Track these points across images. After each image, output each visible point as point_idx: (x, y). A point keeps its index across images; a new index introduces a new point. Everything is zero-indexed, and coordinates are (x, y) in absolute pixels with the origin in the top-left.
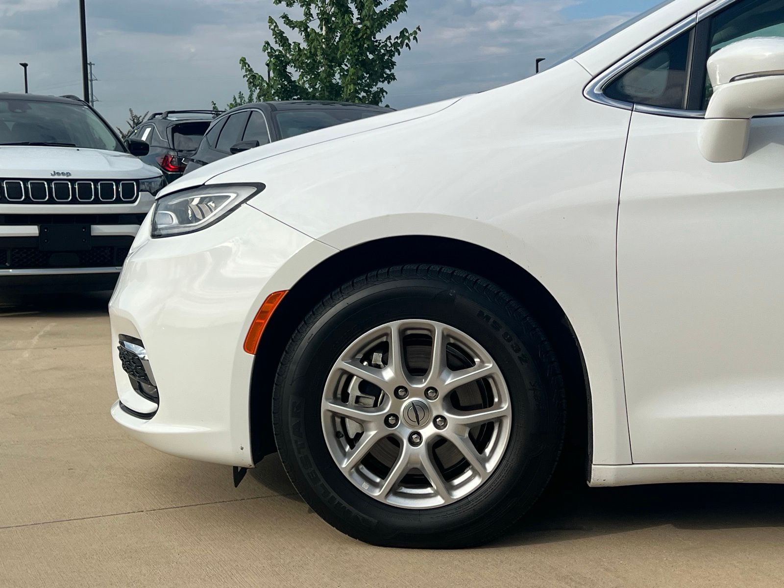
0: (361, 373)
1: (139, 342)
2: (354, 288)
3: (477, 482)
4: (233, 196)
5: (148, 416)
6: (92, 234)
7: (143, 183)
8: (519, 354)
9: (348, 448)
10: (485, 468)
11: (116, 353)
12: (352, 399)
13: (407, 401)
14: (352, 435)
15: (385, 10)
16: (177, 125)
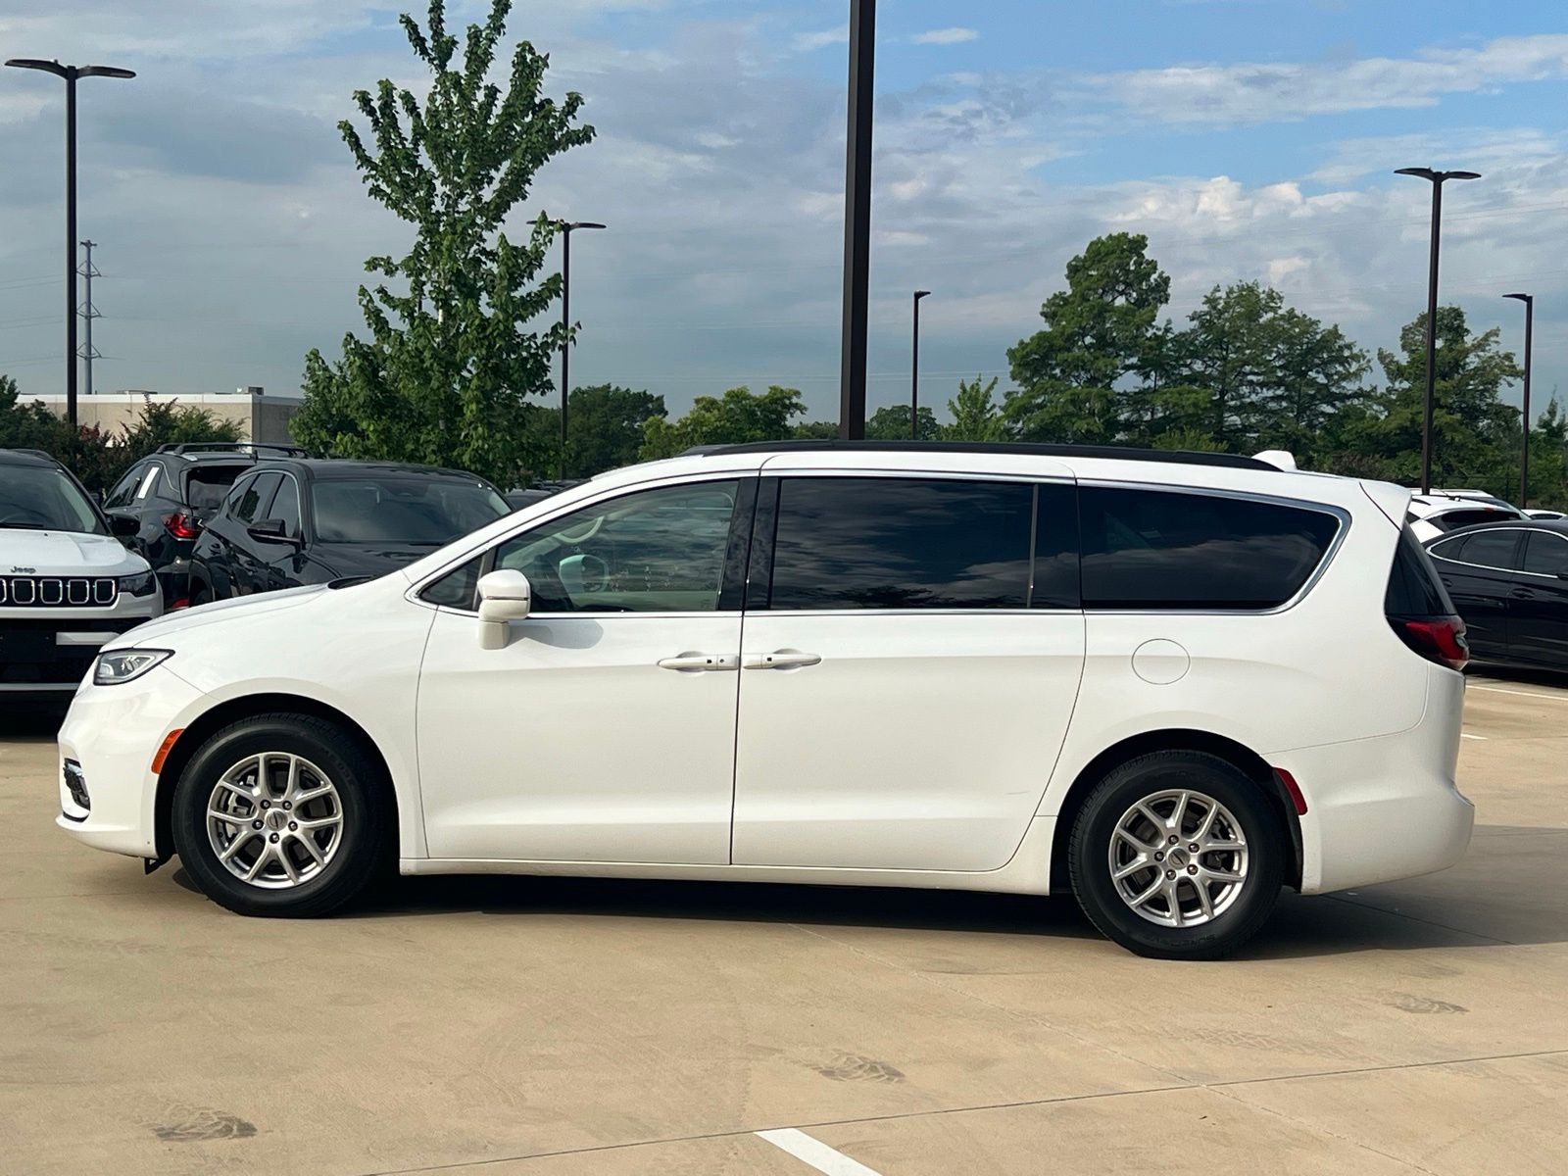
0: (238, 790)
1: (77, 764)
2: (234, 730)
3: (318, 870)
4: (152, 658)
5: (81, 820)
6: (58, 644)
7: (124, 581)
8: (349, 778)
9: (227, 845)
10: (323, 860)
11: (62, 772)
12: (230, 810)
13: (270, 811)
14: (230, 835)
15: (529, 295)
16: (195, 469)
